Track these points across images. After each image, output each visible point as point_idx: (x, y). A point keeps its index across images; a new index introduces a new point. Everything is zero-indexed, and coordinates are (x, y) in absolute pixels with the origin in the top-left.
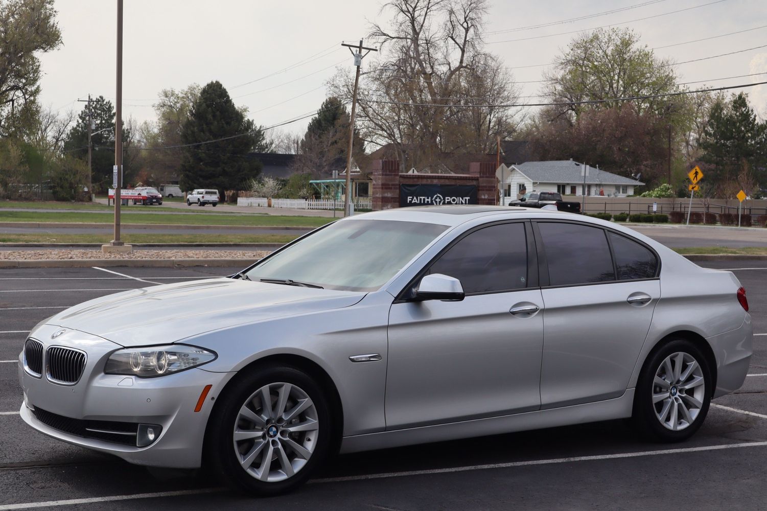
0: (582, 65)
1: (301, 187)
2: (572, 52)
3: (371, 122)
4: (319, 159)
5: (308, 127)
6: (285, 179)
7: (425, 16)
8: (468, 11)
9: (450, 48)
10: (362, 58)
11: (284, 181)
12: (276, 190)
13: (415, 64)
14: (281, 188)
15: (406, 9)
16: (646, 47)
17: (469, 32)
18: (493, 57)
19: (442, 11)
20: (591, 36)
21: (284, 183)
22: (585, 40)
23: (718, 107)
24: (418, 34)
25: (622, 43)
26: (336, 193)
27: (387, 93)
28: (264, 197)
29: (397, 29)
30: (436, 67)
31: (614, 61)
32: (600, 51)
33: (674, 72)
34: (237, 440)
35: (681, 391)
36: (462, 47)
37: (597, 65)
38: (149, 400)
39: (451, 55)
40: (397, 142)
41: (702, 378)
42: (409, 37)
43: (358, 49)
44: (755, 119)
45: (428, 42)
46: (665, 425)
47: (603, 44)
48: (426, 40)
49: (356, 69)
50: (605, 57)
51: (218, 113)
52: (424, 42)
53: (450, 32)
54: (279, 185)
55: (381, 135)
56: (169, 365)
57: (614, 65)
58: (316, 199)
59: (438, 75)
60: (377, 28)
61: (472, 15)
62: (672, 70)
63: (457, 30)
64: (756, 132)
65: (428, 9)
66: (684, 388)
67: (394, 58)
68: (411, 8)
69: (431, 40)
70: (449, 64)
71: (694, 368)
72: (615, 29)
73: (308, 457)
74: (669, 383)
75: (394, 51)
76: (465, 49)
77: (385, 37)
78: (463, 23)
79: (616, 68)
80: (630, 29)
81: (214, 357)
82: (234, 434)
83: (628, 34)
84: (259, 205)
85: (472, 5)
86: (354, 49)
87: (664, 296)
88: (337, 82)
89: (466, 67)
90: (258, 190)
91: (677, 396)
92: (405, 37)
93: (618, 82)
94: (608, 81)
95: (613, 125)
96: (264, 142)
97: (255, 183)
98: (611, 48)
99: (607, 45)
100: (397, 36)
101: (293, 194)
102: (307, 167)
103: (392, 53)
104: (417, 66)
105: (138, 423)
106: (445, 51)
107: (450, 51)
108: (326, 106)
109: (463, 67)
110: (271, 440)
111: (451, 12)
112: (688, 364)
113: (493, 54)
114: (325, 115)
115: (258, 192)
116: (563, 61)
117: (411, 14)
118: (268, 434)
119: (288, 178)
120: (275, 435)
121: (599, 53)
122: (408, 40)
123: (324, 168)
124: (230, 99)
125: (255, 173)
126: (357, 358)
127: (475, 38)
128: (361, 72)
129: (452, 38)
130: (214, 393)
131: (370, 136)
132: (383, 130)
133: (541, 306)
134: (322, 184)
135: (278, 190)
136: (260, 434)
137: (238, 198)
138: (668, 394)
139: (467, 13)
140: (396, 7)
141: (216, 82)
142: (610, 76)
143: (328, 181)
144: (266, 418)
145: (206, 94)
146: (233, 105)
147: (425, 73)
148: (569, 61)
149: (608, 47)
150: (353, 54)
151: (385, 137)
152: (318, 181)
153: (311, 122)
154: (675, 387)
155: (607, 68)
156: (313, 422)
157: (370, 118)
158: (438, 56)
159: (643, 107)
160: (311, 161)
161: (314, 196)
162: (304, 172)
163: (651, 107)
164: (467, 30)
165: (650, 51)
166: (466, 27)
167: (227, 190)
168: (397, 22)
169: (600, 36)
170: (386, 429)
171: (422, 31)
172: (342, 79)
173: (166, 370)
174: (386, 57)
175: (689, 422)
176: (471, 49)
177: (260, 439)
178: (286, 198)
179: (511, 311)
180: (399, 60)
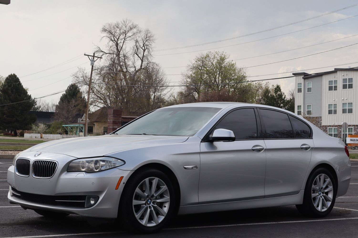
0: (201, 69)
1: (58, 128)
2: (196, 63)
3: (95, 95)
4: (67, 114)
5: (60, 98)
6: (49, 124)
7: (123, 43)
8: (145, 41)
9: (136, 59)
10: (94, 62)
11: (49, 125)
12: (45, 129)
13: (118, 67)
14: (47, 129)
15: (114, 39)
16: (232, 61)
17: (145, 52)
18: (157, 64)
19: (132, 41)
20: (205, 55)
21: (49, 126)
22: (202, 57)
23: (267, 91)
24: (120, 52)
25: (221, 59)
26: (77, 131)
27: (104, 81)
28: (39, 133)
29: (109, 49)
30: (128, 68)
31: (217, 67)
32: (210, 63)
33: (246, 74)
34: (134, 204)
35: (323, 193)
36: (141, 58)
37: (208, 70)
38: (93, 184)
39: (136, 62)
40: (108, 105)
41: (332, 187)
42: (115, 53)
43: (93, 57)
44: (285, 98)
45: (124, 56)
46: (317, 209)
47: (211, 59)
48: (124, 55)
49: (91, 67)
50: (212, 66)
51: (14, 90)
52: (122, 56)
53: (136, 51)
54: (47, 127)
55: (100, 102)
56: (102, 167)
57: (216, 70)
58: (66, 134)
59: (129, 73)
60: (99, 48)
61: (147, 43)
62: (245, 73)
63: (139, 50)
64: (286, 104)
65: (125, 39)
66: (324, 192)
67: (107, 63)
68: (116, 38)
69: (126, 55)
70: (135, 67)
71: (329, 182)
72: (217, 52)
73: (165, 215)
74: (318, 188)
75: (107, 60)
76: (143, 60)
77: (103, 53)
78: (142, 47)
79: (218, 71)
80: (225, 52)
81: (124, 163)
82: (133, 201)
83: (223, 55)
84: (36, 137)
85: (147, 38)
86: (90, 57)
87: (316, 146)
88: (78, 75)
89: (144, 69)
90: (35, 129)
91: (321, 195)
92: (113, 53)
93: (219, 78)
94: (214, 78)
95: (217, 99)
96: (36, 106)
97: (34, 126)
98: (215, 61)
99: (213, 60)
100: (109, 53)
101: (54, 132)
102: (61, 118)
103: (106, 61)
104: (119, 68)
105: (87, 195)
106: (133, 60)
107: (135, 61)
108: (70, 88)
109: (142, 69)
110: (148, 206)
111: (137, 41)
112: (326, 180)
113: (157, 63)
114: (69, 93)
115: (35, 131)
116: (192, 67)
117: (116, 42)
118: (147, 203)
119: (51, 124)
120: (150, 204)
121: (209, 64)
122: (114, 55)
123: (69, 119)
124: (21, 83)
125: (33, 121)
126: (187, 167)
127: (148, 54)
128: (94, 69)
129: (137, 54)
130: (124, 180)
131: (94, 102)
132: (101, 99)
133: (265, 148)
134: (69, 127)
135: (46, 130)
136: (144, 202)
137: (25, 134)
138: (318, 194)
139: (144, 42)
140: (109, 38)
141: (14, 74)
142: (215, 75)
143: (72, 125)
144: (147, 195)
145: (8, 80)
146: (22, 86)
147: (123, 72)
148: (194, 67)
149: (214, 61)
150: (90, 60)
151: (103, 103)
152: (67, 125)
153: (62, 96)
154: (320, 191)
155: (213, 71)
156: (167, 198)
157: (95, 93)
158: (130, 63)
159: (231, 90)
160: (63, 115)
161: (65, 133)
162: (59, 121)
163: (235, 90)
164: (144, 51)
165: (234, 63)
166: (144, 49)
167: (18, 130)
168: (109, 46)
169: (210, 55)
170: (199, 203)
171: (122, 50)
172: (81, 73)
173: (100, 169)
174: (103, 63)
175: (327, 208)
176: (146, 60)
177: (144, 205)
178: (50, 134)
179: (253, 149)
180: (110, 65)
